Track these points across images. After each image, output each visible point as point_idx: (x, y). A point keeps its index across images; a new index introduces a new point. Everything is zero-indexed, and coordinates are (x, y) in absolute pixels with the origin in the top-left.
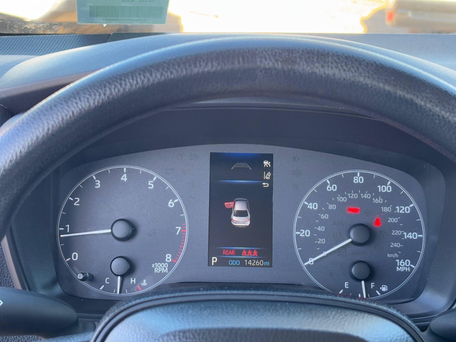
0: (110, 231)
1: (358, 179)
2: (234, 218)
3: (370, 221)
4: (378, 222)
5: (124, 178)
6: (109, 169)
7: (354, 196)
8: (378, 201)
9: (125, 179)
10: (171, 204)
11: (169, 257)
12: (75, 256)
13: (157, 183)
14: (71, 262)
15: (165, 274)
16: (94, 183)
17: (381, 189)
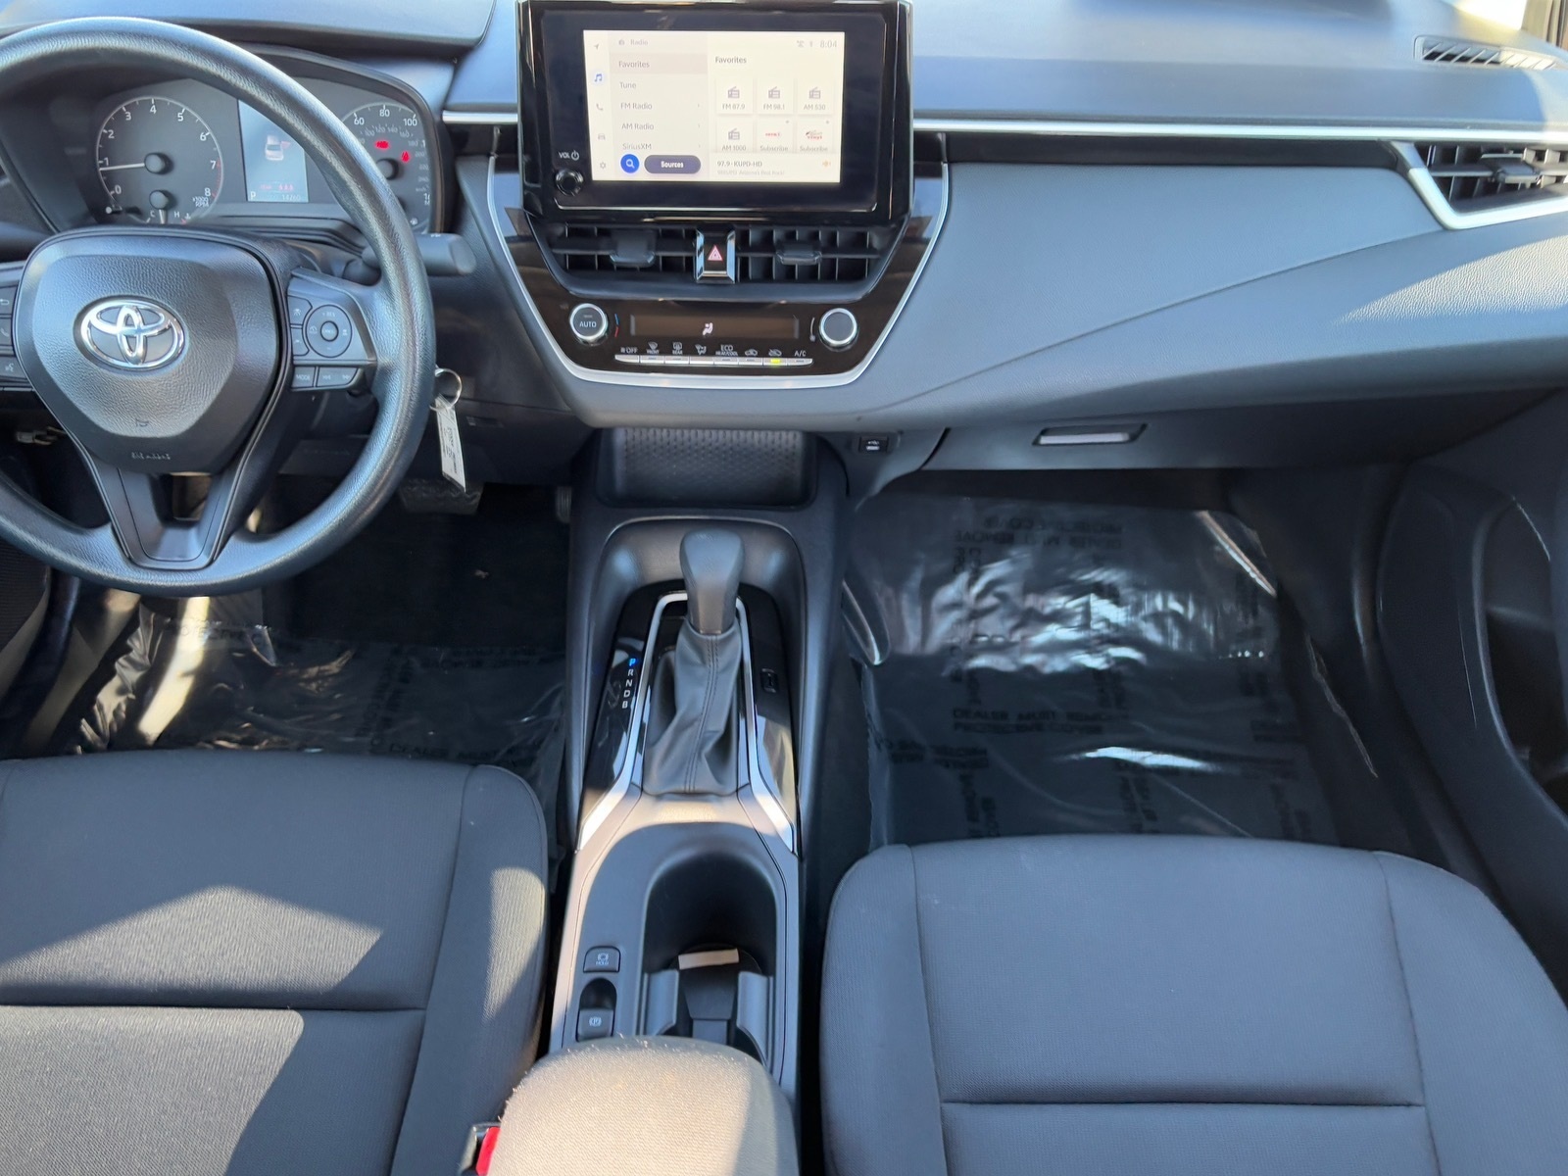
0: (142, 165)
1: (384, 113)
2: (268, 152)
3: (398, 157)
4: (406, 157)
5: (153, 110)
6: (137, 100)
7: (381, 130)
8: (405, 135)
9: (155, 111)
10: (203, 137)
11: (208, 192)
12: (118, 189)
13: (186, 114)
14: (115, 195)
15: (206, 208)
16: (125, 116)
17: (407, 122)
